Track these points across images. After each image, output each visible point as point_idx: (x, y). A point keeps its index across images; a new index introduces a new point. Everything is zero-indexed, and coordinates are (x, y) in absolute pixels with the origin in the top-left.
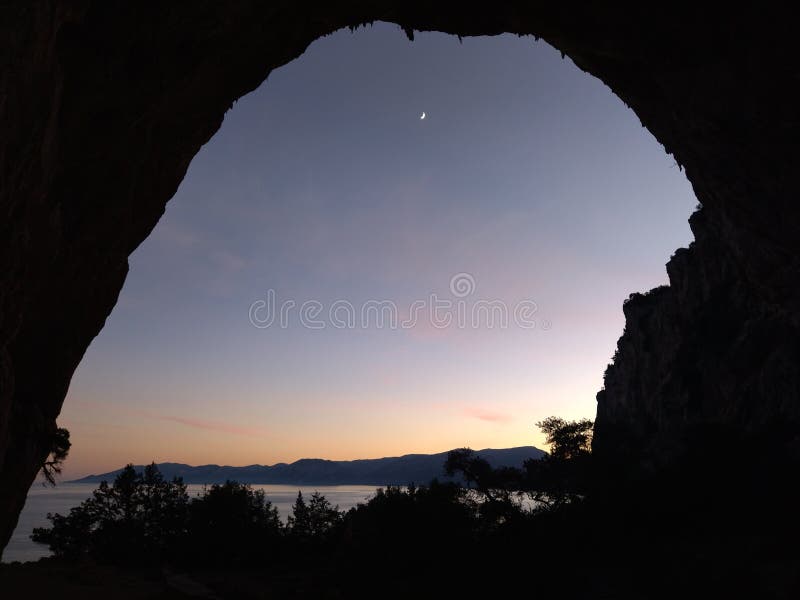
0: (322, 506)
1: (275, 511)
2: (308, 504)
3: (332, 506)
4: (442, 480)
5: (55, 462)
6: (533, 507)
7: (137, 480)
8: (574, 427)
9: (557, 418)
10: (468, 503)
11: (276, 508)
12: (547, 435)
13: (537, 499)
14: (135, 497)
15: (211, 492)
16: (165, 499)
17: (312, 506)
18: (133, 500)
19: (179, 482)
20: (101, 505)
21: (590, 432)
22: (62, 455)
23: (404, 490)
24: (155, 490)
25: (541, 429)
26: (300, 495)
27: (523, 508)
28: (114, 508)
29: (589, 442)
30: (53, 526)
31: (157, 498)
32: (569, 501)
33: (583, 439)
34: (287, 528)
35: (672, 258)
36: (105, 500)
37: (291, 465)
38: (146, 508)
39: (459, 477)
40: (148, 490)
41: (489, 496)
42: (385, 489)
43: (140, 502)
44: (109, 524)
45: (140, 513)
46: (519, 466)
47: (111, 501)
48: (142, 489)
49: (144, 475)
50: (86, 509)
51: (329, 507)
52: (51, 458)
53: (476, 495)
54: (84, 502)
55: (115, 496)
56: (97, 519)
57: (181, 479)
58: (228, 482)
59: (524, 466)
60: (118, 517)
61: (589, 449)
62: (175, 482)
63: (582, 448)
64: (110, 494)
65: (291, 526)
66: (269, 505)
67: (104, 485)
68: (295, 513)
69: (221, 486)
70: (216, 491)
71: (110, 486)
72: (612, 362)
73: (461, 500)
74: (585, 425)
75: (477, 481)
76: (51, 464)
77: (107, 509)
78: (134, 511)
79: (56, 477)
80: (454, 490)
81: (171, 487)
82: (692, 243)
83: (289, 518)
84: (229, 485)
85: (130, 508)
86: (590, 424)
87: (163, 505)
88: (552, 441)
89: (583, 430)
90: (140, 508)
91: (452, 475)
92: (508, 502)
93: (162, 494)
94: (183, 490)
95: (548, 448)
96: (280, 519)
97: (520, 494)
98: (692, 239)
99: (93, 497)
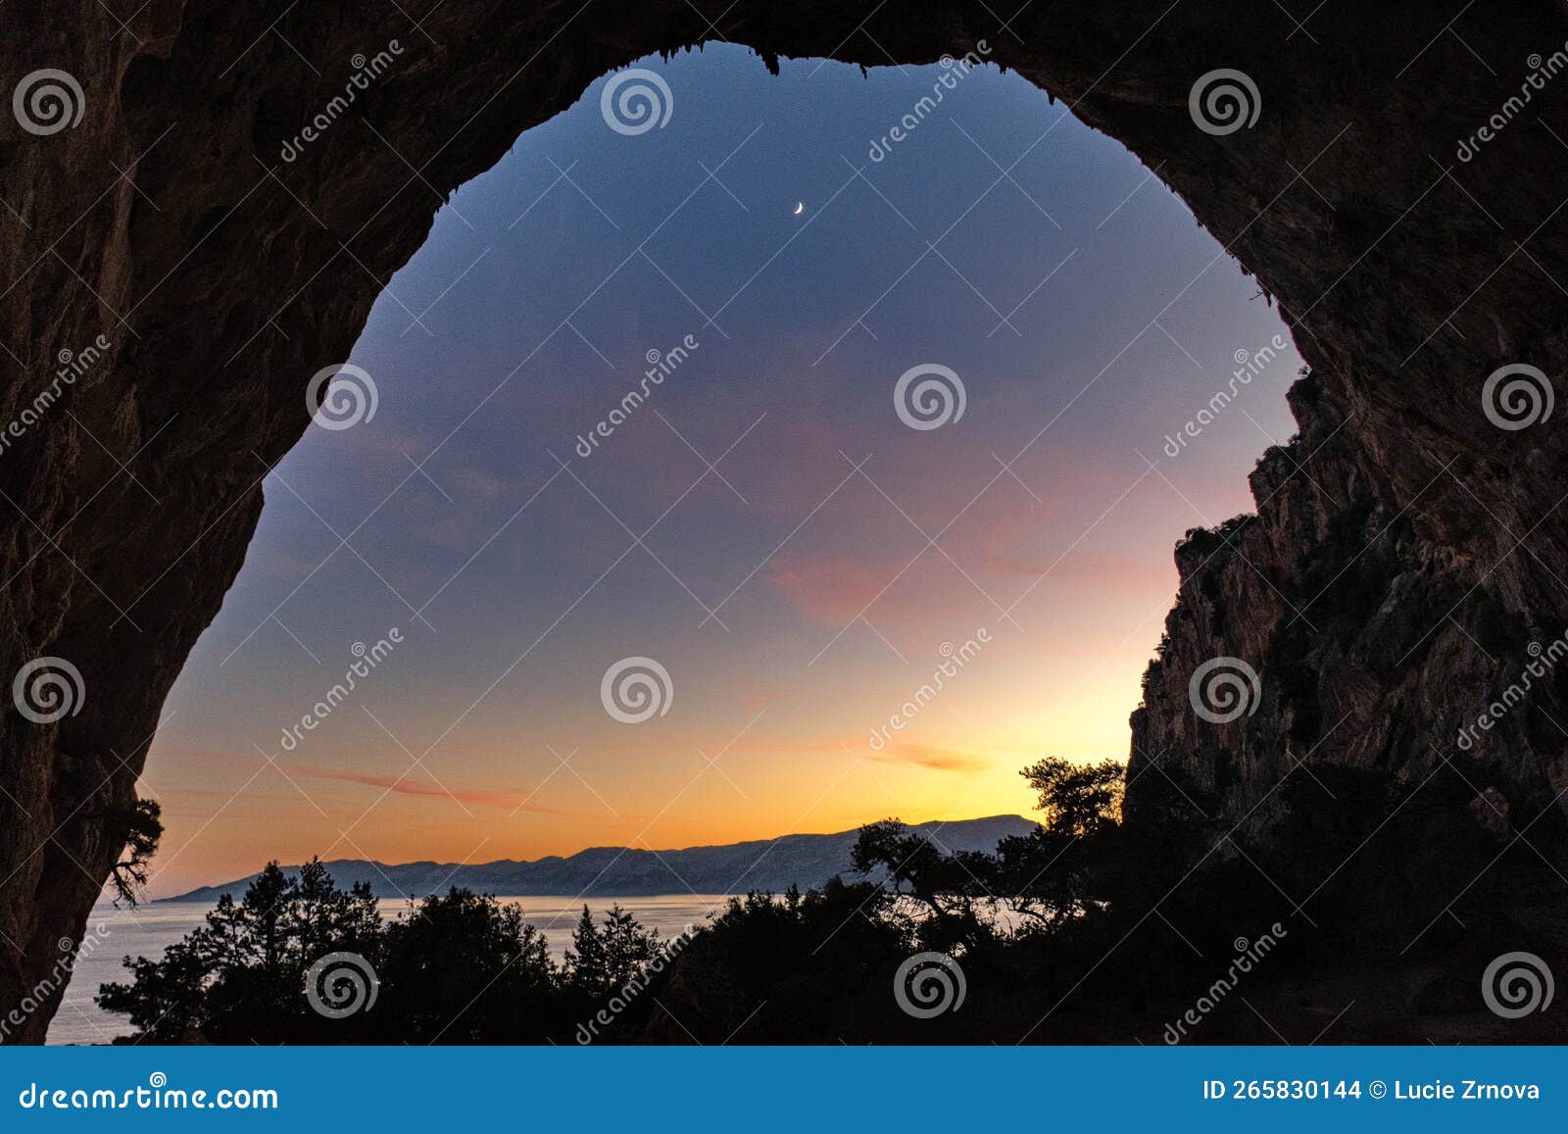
0: (628, 932)
1: (542, 943)
2: (601, 930)
3: (645, 932)
4: (850, 880)
5: (135, 862)
6: (1016, 926)
7: (287, 892)
8: (1089, 777)
9: (1059, 760)
10: (897, 921)
11: (543, 938)
12: (1040, 792)
13: (1022, 910)
14: (284, 923)
15: (424, 909)
16: (338, 924)
17: (609, 933)
18: (280, 928)
19: (364, 892)
20: (221, 940)
21: (1118, 786)
22: (145, 849)
23: (779, 900)
24: (320, 910)
25: (1030, 781)
26: (586, 913)
27: (997, 928)
28: (245, 943)
29: (1116, 802)
30: (136, 980)
31: (324, 923)
32: (1080, 913)
33: (1106, 798)
34: (563, 976)
35: (1260, 464)
36: (229, 929)
37: (570, 859)
38: (305, 941)
39: (879, 873)
40: (307, 909)
41: (936, 907)
42: (743, 899)
43: (292, 932)
44: (236, 975)
45: (292, 953)
46: (990, 850)
47: (239, 931)
48: (294, 908)
49: (300, 882)
50: (193, 947)
51: (640, 933)
52: (126, 855)
53: (911, 906)
54: (190, 935)
55: (247, 922)
56: (215, 965)
57: (367, 887)
58: (453, 890)
59: (999, 850)
60: (253, 961)
61: (1117, 816)
62: (357, 892)
63: (1103, 813)
64: (238, 918)
65: (571, 970)
66: (529, 932)
67: (226, 900)
68: (577, 946)
69: (442, 899)
70: (433, 908)
71: (238, 905)
72: (1157, 657)
73: (885, 916)
74: (1109, 772)
75: (912, 879)
76: (126, 865)
77: (232, 947)
78: (283, 949)
79: (137, 889)
80: (873, 896)
81: (349, 901)
82: (1295, 438)
83: (568, 955)
84: (456, 896)
85: (274, 944)
86: (1119, 770)
87: (335, 934)
88: (1051, 802)
89: (1105, 781)
90: (293, 942)
91: (867, 869)
92: (970, 916)
93: (334, 916)
94: (371, 908)
95: (1041, 817)
96: (551, 958)
97: (992, 901)
98: (1294, 429)
99: (206, 926)
